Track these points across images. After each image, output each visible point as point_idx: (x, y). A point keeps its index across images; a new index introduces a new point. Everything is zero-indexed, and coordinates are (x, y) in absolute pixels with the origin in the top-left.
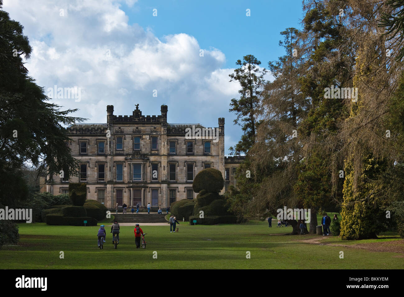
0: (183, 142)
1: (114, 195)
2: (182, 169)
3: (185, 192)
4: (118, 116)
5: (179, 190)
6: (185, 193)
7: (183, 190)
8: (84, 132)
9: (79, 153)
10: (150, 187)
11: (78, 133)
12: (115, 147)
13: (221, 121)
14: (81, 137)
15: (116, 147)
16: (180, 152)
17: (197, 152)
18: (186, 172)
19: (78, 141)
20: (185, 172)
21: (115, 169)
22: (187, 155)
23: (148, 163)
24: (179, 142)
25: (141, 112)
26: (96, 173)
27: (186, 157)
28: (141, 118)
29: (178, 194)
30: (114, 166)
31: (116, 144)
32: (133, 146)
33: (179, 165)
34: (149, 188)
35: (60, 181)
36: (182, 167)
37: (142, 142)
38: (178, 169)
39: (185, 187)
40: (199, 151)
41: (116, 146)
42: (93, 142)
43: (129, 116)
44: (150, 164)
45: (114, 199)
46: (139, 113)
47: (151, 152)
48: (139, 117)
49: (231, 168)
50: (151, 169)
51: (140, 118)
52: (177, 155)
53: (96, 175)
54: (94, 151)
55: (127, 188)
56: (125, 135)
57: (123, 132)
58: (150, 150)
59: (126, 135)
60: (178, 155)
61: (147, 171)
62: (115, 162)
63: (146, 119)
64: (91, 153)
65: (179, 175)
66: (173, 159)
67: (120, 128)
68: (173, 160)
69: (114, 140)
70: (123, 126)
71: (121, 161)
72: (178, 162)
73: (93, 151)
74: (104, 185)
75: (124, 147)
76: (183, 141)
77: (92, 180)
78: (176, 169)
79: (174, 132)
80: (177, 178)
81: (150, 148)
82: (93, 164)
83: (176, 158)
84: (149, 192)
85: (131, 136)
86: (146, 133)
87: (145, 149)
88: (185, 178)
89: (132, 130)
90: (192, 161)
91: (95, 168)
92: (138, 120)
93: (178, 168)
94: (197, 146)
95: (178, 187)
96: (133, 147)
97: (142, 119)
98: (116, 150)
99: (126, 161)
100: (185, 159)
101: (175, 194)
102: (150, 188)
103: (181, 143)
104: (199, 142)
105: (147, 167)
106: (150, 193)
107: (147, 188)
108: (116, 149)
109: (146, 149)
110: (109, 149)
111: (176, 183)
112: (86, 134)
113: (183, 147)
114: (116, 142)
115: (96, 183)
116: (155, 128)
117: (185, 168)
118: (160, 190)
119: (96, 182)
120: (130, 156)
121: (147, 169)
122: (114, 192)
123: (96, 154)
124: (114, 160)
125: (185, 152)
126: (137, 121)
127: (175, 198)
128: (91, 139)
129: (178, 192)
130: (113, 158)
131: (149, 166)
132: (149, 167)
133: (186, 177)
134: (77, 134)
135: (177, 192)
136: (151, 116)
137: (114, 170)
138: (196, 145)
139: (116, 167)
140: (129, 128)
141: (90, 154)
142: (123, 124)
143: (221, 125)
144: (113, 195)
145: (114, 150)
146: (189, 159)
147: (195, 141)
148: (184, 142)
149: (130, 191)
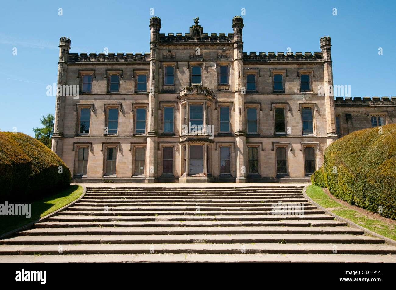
0: (267, 74)
1: (159, 155)
2: (267, 115)
3: (273, 150)
4: (166, 35)
5: (264, 147)
6: (274, 153)
7: (271, 147)
8: (115, 59)
9: (106, 91)
10: (217, 142)
11: (106, 60)
12: (161, 80)
13: (326, 41)
14: (110, 67)
15: (163, 81)
16: (263, 88)
17: (290, 88)
18: (274, 118)
19: (106, 72)
20: (272, 119)
21: (161, 114)
22: (274, 93)
23: (214, 104)
24: (262, 73)
25: (202, 29)
26: (132, 121)
27: (274, 96)
28: (202, 36)
29: (262, 152)
30: (159, 109)
31: (163, 75)
32: (190, 78)
33: (262, 108)
34: (215, 143)
35: (75, 132)
36: (267, 111)
37: (204, 73)
38: (261, 115)
39: (273, 143)
40: (293, 86)
41: (163, 78)
42: (128, 74)
43: (183, 35)
44: (217, 106)
45: (159, 161)
46: (200, 30)
47: (218, 88)
48: (199, 35)
49: (342, 113)
50: (218, 113)
51: (200, 37)
52: (258, 93)
53: (132, 124)
54: (130, 87)
55: (180, 143)
56: (177, 62)
57: (175, 58)
58: (217, 84)
59: (179, 62)
60: (260, 92)
61: (212, 116)
62: (161, 102)
63: (209, 39)
64: (125, 89)
65: (263, 124)
66: (252, 98)
67: (169, 51)
68: (253, 100)
69: (160, 70)
70: (175, 47)
71: (171, 101)
72: (260, 103)
73: (128, 87)
74: (143, 139)
75: (175, 81)
76: (266, 72)
77: (125, 132)
78: (257, 115)
79: (253, 58)
80: (260, 129)
81: (217, 81)
82: (128, 107)
83: (256, 97)
84: (216, 150)
85: (187, 63)
86: (210, 59)
87: (208, 83)
88: (273, 128)
89: (189, 55)
90: (284, 102)
91: (130, 113)
92: (197, 39)
93: (261, 112)
94: (290, 79)
95: (261, 143)
96: (190, 80)
97: (204, 38)
98: (163, 85)
99: (179, 101)
100: (271, 99)
101: (257, 154)
102: (218, 144)
103: (264, 75)
104: (293, 73)
105: (211, 111)
106: (217, 152)
107: (212, 144)
108: (163, 83)
109: (211, 83)
110: (152, 81)
111: (258, 136)
112: (119, 61)
113: (268, 81)
114: (163, 73)
115: (131, 136)
116: (224, 51)
117: (271, 112)
118: (233, 146)
119: (132, 134)
120: (184, 92)
121: (212, 114)
122: (158, 149)
123: (133, 91)
124: (160, 100)
125: (272, 89)
126: (196, 42)
127: (257, 161)
128: (125, 69)
129: (263, 150)
130: (158, 96)
131: (216, 109)
132: (216, 111)
133: (274, 126)
134: (104, 61)
135: (261, 150)
136: (218, 35)
137: (160, 116)
138: (287, 78)
139: (162, 111)
140: (183, 52)
141: (124, 92)
142: (175, 45)
143: (328, 47)
144: (157, 154)
145: (161, 84)
146: (278, 99)
147: (286, 72)
148: (269, 73)
149: (185, 147)
